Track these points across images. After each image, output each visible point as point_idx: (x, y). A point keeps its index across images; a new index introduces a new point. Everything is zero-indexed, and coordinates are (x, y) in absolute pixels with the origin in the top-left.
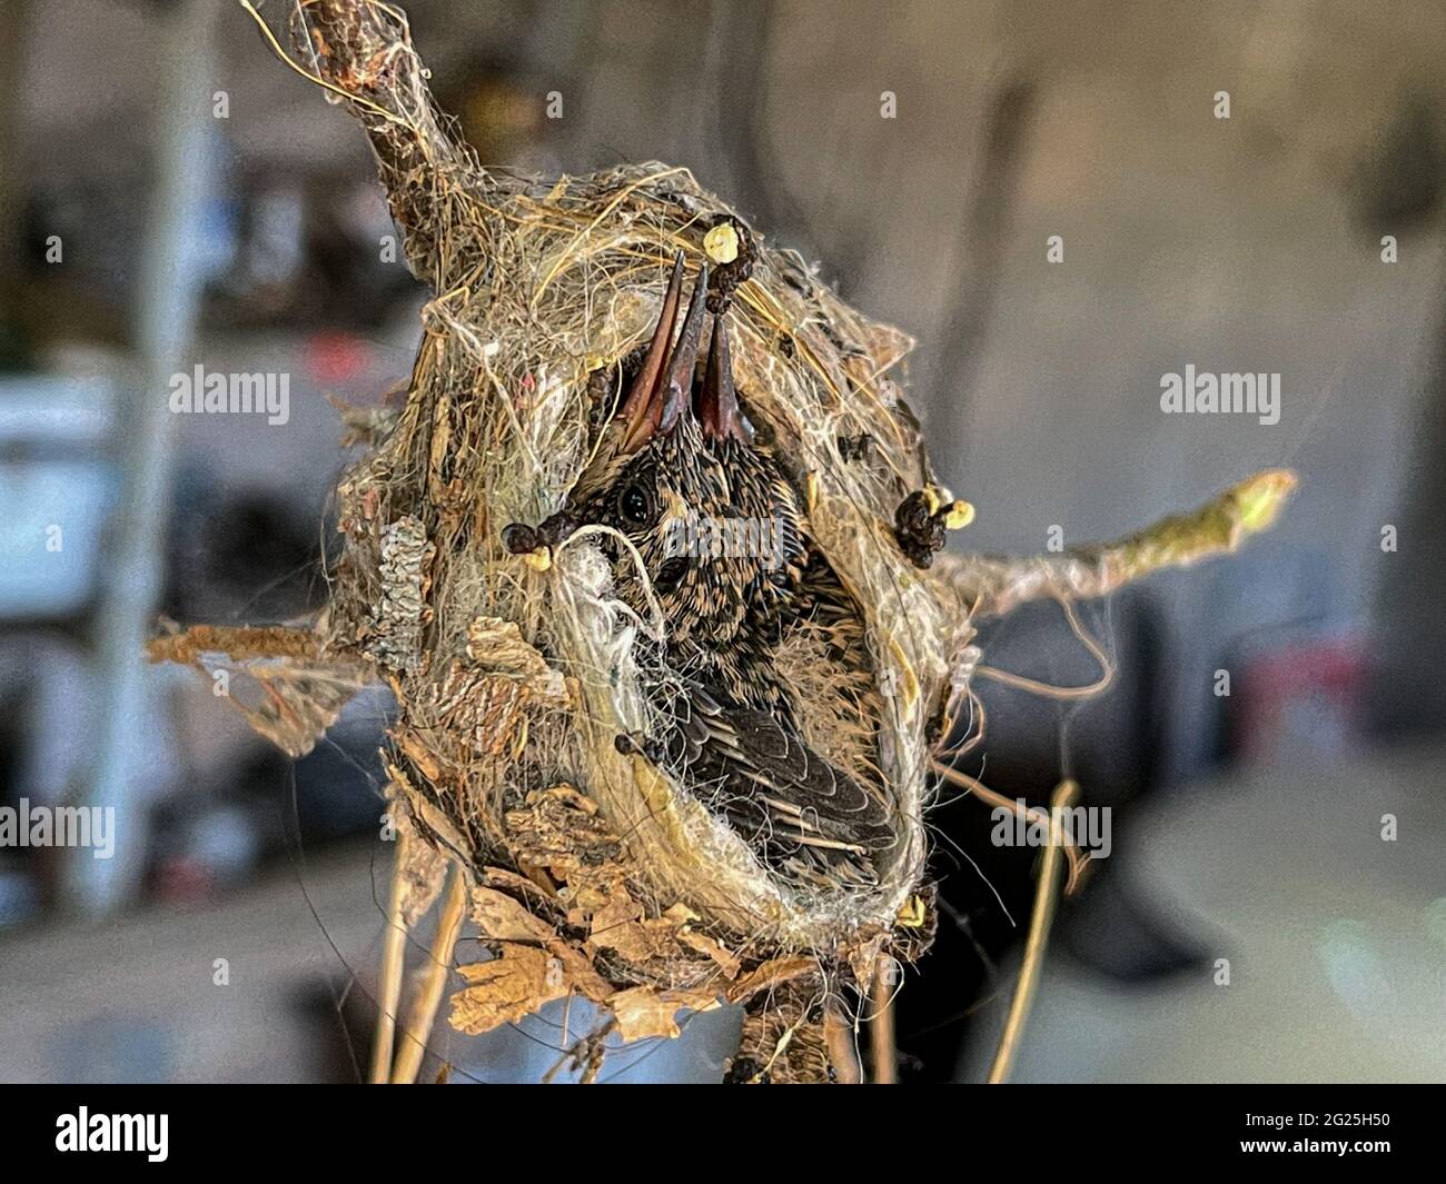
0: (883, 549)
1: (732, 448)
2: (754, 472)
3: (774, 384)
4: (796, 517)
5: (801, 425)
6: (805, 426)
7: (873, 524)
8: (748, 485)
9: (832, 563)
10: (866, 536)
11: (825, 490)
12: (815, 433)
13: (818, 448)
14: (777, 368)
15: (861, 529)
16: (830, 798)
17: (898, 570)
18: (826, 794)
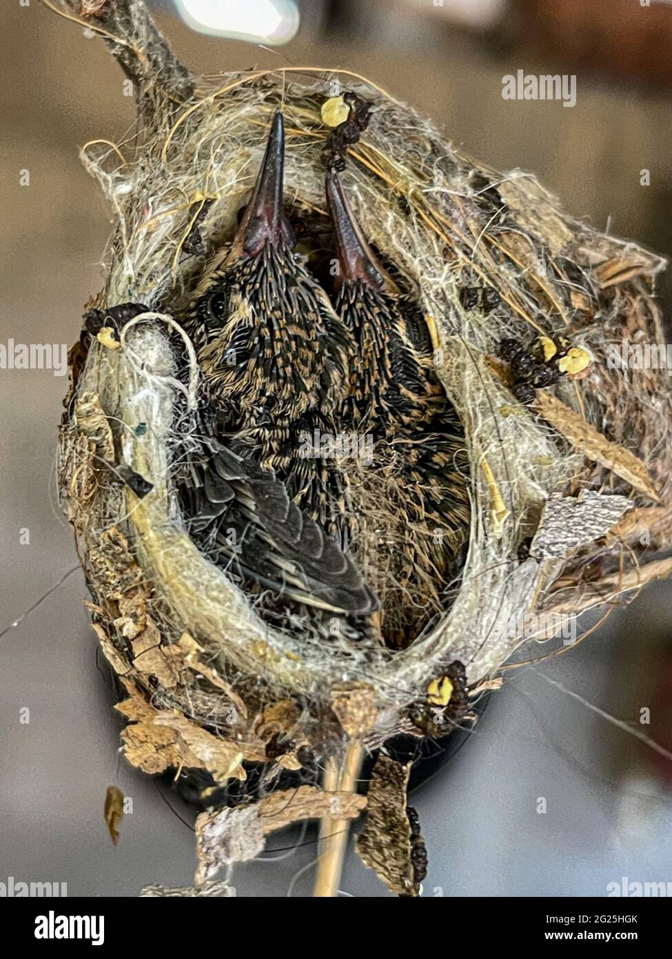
0: (486, 382)
1: (358, 291)
2: (377, 310)
3: (393, 237)
4: (413, 352)
5: (419, 273)
6: (422, 274)
7: (478, 359)
8: (370, 321)
9: (449, 395)
10: (473, 371)
11: (444, 331)
12: (431, 280)
13: (437, 294)
14: (397, 223)
15: (470, 364)
16: (316, 561)
17: (499, 403)
18: (313, 556)
